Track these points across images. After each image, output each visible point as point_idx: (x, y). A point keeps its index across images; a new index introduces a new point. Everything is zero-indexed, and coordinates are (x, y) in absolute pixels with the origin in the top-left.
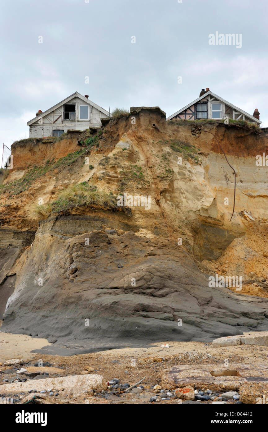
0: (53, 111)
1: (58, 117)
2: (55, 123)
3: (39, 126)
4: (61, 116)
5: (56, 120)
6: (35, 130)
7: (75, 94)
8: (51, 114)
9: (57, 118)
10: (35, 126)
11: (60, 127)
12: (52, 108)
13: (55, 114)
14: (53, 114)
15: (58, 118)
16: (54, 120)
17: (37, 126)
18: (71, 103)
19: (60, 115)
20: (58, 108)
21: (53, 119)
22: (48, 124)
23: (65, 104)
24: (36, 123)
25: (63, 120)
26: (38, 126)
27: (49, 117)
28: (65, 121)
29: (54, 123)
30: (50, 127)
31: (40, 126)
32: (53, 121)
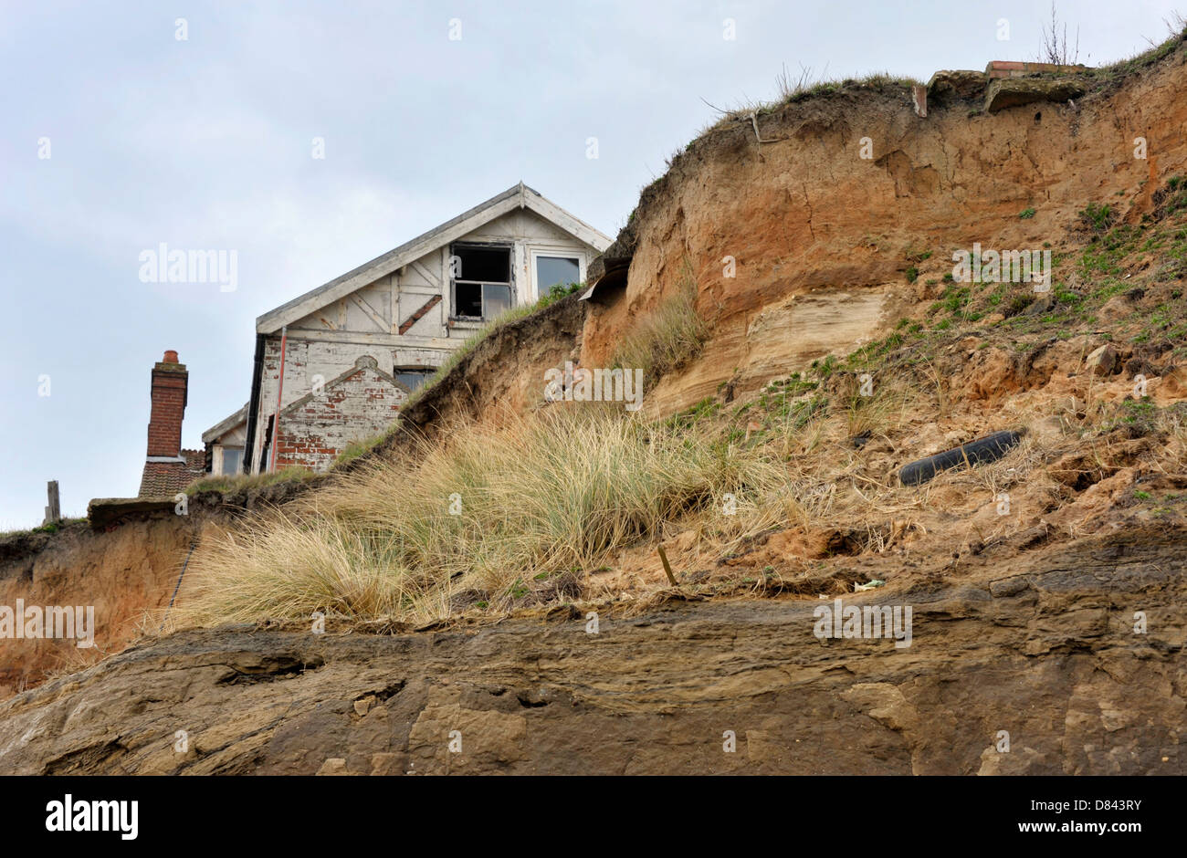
0: (398, 273)
1: (425, 300)
2: (410, 331)
3: (318, 345)
4: (437, 298)
5: (414, 319)
6: (298, 365)
7: (515, 192)
8: (385, 288)
9: (420, 306)
10: (298, 339)
11: (433, 354)
12: (395, 252)
13: (405, 289)
14: (393, 288)
15: (424, 310)
16: (404, 318)
17: (308, 342)
18: (490, 239)
19: (436, 292)
20: (419, 261)
21: (395, 313)
22: (369, 334)
23: (456, 241)
24: (301, 329)
25: (450, 319)
26: (314, 341)
27: (375, 301)
28: (463, 325)
29: (401, 333)
30: (382, 349)
31: (326, 346)
32: (395, 320)
